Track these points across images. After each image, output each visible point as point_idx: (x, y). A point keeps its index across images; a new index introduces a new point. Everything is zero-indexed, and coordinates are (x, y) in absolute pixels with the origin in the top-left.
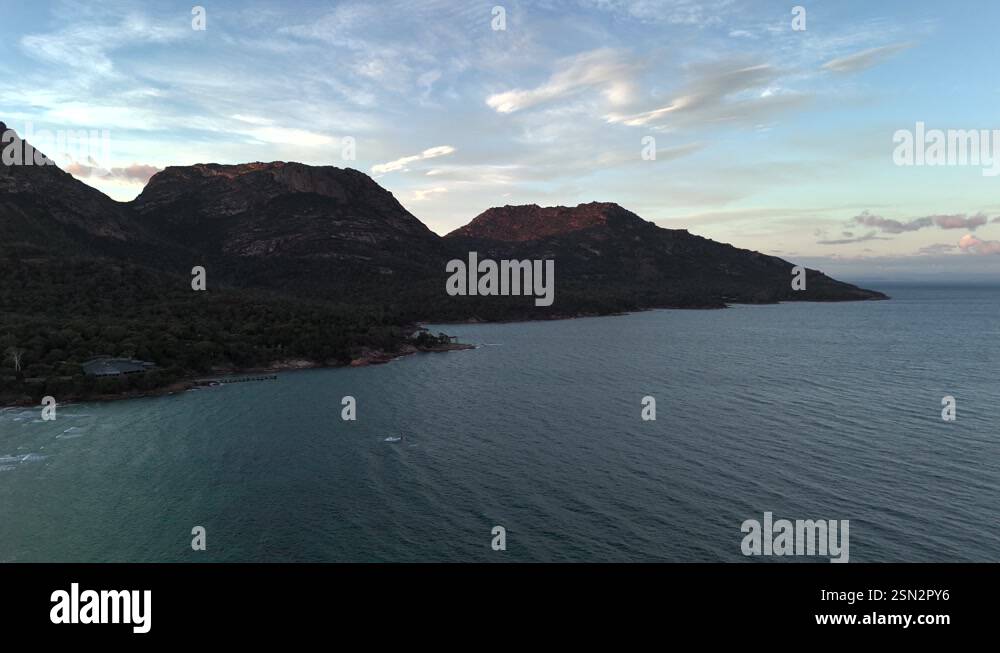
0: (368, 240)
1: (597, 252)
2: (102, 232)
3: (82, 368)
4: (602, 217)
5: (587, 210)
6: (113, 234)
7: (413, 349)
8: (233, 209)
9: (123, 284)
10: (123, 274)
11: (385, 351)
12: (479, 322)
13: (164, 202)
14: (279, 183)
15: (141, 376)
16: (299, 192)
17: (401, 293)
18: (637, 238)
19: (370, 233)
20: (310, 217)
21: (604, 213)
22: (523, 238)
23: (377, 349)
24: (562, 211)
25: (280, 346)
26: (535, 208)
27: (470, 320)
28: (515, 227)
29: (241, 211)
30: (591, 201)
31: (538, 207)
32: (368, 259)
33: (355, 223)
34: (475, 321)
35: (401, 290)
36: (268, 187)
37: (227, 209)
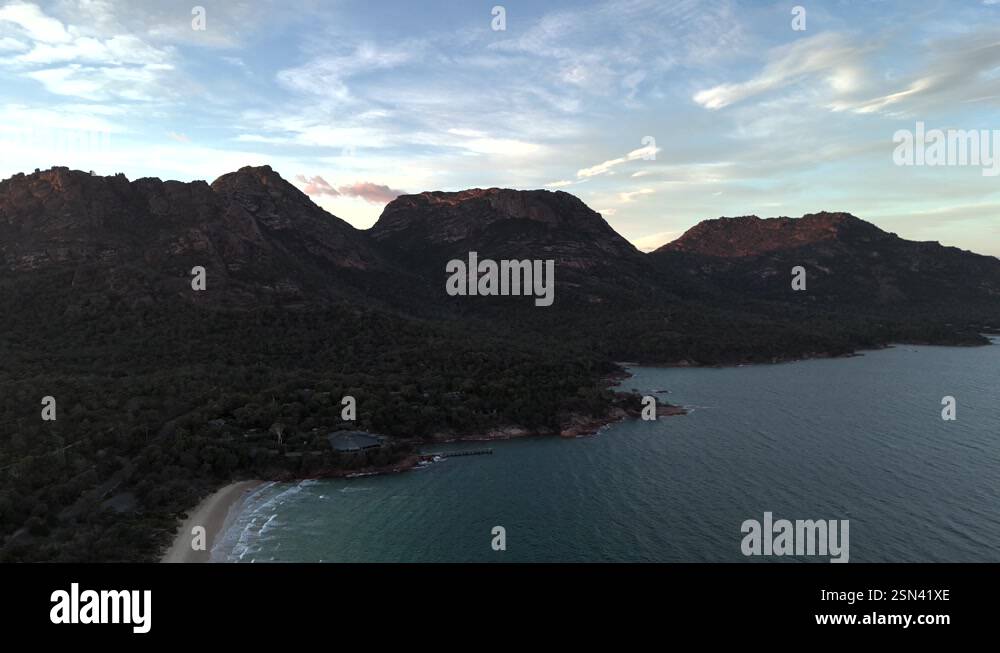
0: (577, 265)
1: (827, 270)
2: (347, 263)
3: (328, 442)
4: (832, 229)
5: (814, 221)
6: (355, 265)
7: (622, 412)
8: (455, 236)
9: (362, 329)
10: (363, 318)
11: (594, 417)
12: (692, 366)
13: (397, 229)
14: (495, 210)
15: (377, 452)
16: (513, 218)
17: (609, 325)
18: (875, 254)
19: (579, 259)
20: (523, 243)
21: (835, 225)
22: (741, 254)
23: (586, 415)
24: (786, 223)
25: (495, 411)
26: (753, 220)
27: (681, 363)
28: (731, 241)
29: (461, 237)
30: (820, 211)
31: (757, 218)
32: (577, 286)
33: (565, 247)
34: (686, 363)
35: (609, 322)
36: (485, 214)
37: (449, 236)
